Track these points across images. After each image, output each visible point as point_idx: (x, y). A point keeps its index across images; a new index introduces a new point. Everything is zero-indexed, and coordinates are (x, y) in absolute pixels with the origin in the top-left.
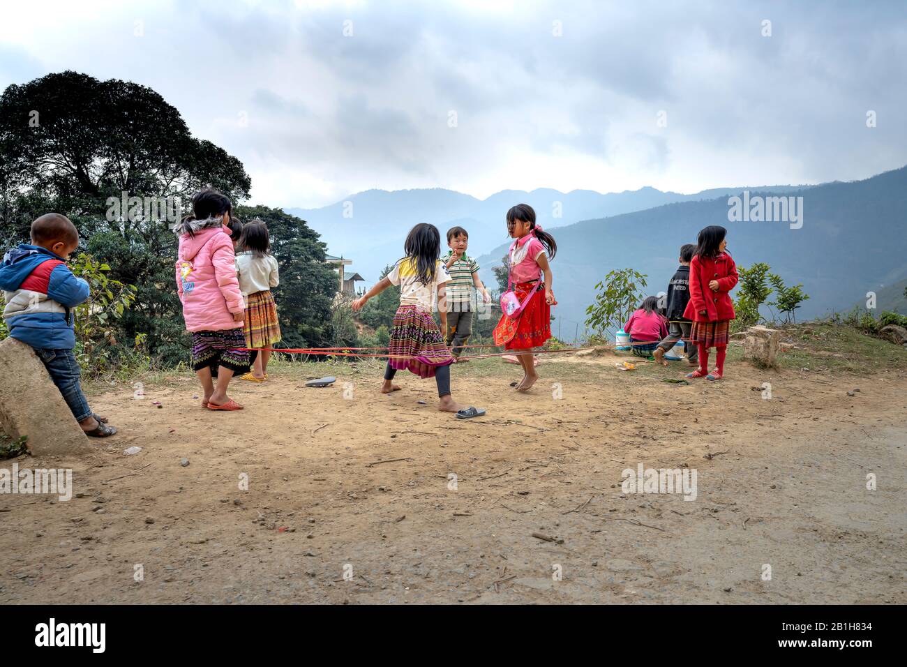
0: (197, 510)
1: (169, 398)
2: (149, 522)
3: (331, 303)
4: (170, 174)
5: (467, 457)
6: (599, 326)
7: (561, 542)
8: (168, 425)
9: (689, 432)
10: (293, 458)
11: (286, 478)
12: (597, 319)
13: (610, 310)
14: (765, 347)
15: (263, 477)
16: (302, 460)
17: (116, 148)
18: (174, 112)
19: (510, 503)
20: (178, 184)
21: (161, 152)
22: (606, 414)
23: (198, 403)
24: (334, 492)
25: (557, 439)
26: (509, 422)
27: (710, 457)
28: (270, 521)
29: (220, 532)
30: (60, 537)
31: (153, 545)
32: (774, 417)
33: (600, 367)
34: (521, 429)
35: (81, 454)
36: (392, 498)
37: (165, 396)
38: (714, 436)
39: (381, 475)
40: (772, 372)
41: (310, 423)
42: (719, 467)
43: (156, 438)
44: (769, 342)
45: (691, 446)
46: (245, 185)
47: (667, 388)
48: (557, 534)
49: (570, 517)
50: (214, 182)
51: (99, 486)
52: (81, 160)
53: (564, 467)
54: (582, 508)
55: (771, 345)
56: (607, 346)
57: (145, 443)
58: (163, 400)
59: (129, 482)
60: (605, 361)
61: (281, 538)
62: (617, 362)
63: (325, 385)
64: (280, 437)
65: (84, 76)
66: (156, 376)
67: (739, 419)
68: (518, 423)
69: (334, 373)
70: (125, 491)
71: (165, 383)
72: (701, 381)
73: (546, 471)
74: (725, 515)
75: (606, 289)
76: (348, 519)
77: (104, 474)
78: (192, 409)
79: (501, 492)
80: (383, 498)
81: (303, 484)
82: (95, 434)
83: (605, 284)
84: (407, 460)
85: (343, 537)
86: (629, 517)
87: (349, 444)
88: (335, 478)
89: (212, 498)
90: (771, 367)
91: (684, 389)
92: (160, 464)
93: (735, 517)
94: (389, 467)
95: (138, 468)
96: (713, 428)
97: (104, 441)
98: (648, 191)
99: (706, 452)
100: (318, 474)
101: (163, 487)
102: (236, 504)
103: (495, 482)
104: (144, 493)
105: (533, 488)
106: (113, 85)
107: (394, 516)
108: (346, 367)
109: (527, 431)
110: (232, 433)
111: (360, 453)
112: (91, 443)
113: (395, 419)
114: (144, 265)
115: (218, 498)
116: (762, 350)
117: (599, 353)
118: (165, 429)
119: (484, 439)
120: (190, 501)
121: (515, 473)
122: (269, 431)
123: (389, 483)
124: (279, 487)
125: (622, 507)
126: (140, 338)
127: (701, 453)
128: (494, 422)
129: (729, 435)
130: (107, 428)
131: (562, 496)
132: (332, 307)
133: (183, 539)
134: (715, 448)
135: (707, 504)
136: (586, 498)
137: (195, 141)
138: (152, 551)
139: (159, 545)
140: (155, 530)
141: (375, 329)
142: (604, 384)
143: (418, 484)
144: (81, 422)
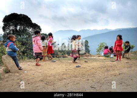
0: (36, 82)
2: (29, 83)
4: (29, 28)
5: (78, 74)
6: (98, 52)
7: (95, 88)
8: (31, 68)
9: (116, 70)
10: (50, 74)
12: (98, 51)
13: (100, 49)
15: (46, 76)
16: (52, 74)
17: (21, 25)
18: (30, 19)
19: (86, 81)
20: (30, 30)
21: (28, 25)
22: (101, 67)
24: (57, 79)
25: (93, 71)
26: (85, 68)
27: (120, 74)
28: (47, 84)
29: (40, 85)
30: (15, 85)
31: (30, 87)
34: (87, 69)
35: (18, 72)
36: (67, 80)
39: (64, 76)
41: (53, 68)
42: (121, 76)
43: (29, 70)
45: (116, 72)
46: (41, 30)
47: (111, 62)
48: (94, 87)
49: (96, 84)
51: (21, 78)
52: (16, 27)
53: (94, 75)
54: (98, 82)
55: (129, 55)
56: (100, 55)
57: (27, 71)
58: (30, 64)
59: (25, 77)
60: (100, 58)
61: (49, 86)
62: (102, 58)
63: (54, 62)
64: (48, 70)
65: (16, 13)
66: (28, 60)
67: (124, 68)
68: (86, 68)
71: (30, 61)
72: (117, 61)
73: (92, 76)
74: (123, 84)
75: (100, 46)
76: (59, 84)
77: (21, 76)
78: (34, 66)
79: (84, 79)
80: (65, 80)
81: (52, 78)
82: (20, 69)
83: (100, 45)
84: (69, 74)
85: (59, 86)
86: (106, 84)
87: (59, 71)
88: (57, 77)
89: (38, 80)
90: (129, 59)
91: (114, 62)
92: (29, 74)
93: (125, 84)
94: (66, 75)
95: (26, 75)
96: (120, 69)
98: (106, 29)
99: (119, 73)
100: (54, 76)
101: (31, 78)
102: (42, 81)
103: (83, 78)
104: (28, 79)
105: (89, 79)
106: (21, 15)
107: (67, 83)
108: (57, 59)
109: (88, 69)
110: (41, 69)
111: (61, 73)
113: (66, 67)
114: (25, 43)
116: (127, 56)
117: (99, 56)
119: (81, 71)
120: (35, 80)
121: (86, 76)
122: (46, 69)
123: (66, 78)
124: (48, 78)
125: (105, 82)
126: (26, 54)
127: (118, 73)
128: (82, 68)
129: (122, 70)
130: (22, 68)
131: (95, 80)
133: (34, 86)
134: (120, 73)
135: (120, 82)
136: (99, 81)
137: (33, 23)
138: (29, 88)
139: (31, 87)
142: (100, 61)
143: (70, 78)
144: (18, 68)
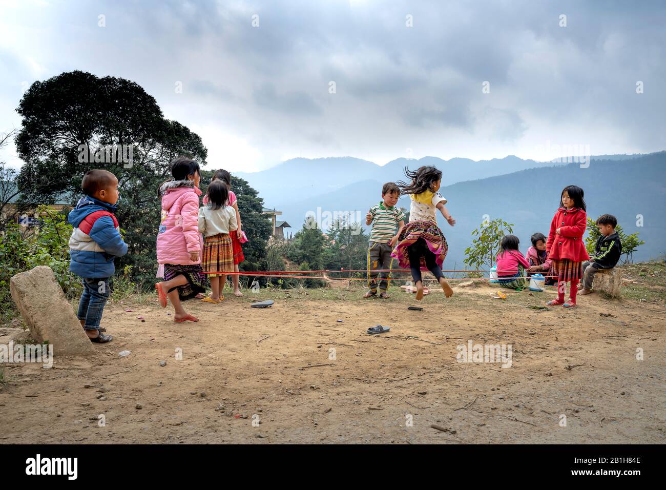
0: (173, 400)
1: (150, 314)
2: (138, 408)
3: (266, 245)
4: (148, 147)
5: (377, 364)
6: (475, 264)
7: (454, 433)
8: (150, 335)
9: (551, 348)
10: (244, 362)
11: (239, 377)
12: (473, 259)
13: (484, 251)
14: (610, 282)
15: (222, 376)
16: (251, 363)
17: (109, 127)
18: (152, 100)
19: (412, 400)
20: (154, 154)
21: (142, 130)
22: (484, 332)
23: (171, 319)
24: (276, 389)
25: (446, 351)
26: (408, 337)
27: (570, 368)
28: (229, 410)
29: (191, 417)
30: (74, 417)
31: (142, 425)
32: (620, 338)
33: (478, 296)
34: (417, 343)
35: (87, 356)
36: (321, 394)
37: (147, 313)
38: (572, 352)
39: (311, 376)
40: (616, 302)
41: (256, 336)
42: (577, 377)
43: (141, 344)
44: (613, 278)
45: (554, 359)
46: (203, 154)
47: (532, 313)
48: (450, 425)
49: (460, 413)
50: (180, 152)
51: (101, 380)
52: (84, 137)
53: (453, 374)
54: (470, 406)
55: (615, 280)
56: (482, 279)
57: (133, 348)
58: (145, 316)
59: (123, 378)
60: (483, 291)
61: (237, 423)
62: (491, 292)
63: (265, 307)
64: (233, 346)
65: (88, 74)
66: (138, 297)
67: (592, 338)
68: (415, 338)
69: (272, 298)
70: (120, 384)
71: (146, 303)
72: (559, 308)
73: (439, 376)
74: (585, 415)
75: (481, 235)
76: (287, 410)
77: (104, 370)
78: (167, 323)
79: (405, 392)
80: (314, 395)
81: (251, 382)
82: (97, 341)
83: (480, 231)
84: (331, 365)
85: (286, 424)
86: (507, 414)
87: (286, 351)
88: (276, 378)
89: (184, 391)
90: (615, 297)
91: (545, 314)
92: (145, 364)
93: (593, 417)
94: (316, 371)
95: (129, 367)
96: (570, 345)
97: (103, 346)
98: (512, 159)
99: (567, 364)
100: (263, 374)
101: (148, 381)
102: (202, 396)
103: (400, 384)
104: (134, 386)
105: (429, 389)
106: (109, 81)
107: (323, 409)
108: (280, 292)
109: (423, 344)
110: (198, 341)
111: (294, 359)
112: (93, 347)
113: (320, 333)
114: (127, 214)
115: (189, 391)
116: (607, 284)
117: (477, 285)
118: (147, 338)
119: (389, 350)
120: (168, 393)
121: (415, 377)
122: (224, 341)
123: (317, 383)
124: (234, 384)
125: (501, 406)
126: (128, 269)
127: (562, 365)
128: (398, 337)
129: (583, 351)
130: (105, 336)
131: (453, 397)
132: (266, 248)
133: (164, 421)
134: (573, 361)
135: (569, 405)
136: (472, 398)
137: (166, 122)
138: (141, 430)
139: (147, 425)
140: (142, 414)
141: (299, 264)
142: (482, 308)
143: (340, 384)
144: (88, 330)
